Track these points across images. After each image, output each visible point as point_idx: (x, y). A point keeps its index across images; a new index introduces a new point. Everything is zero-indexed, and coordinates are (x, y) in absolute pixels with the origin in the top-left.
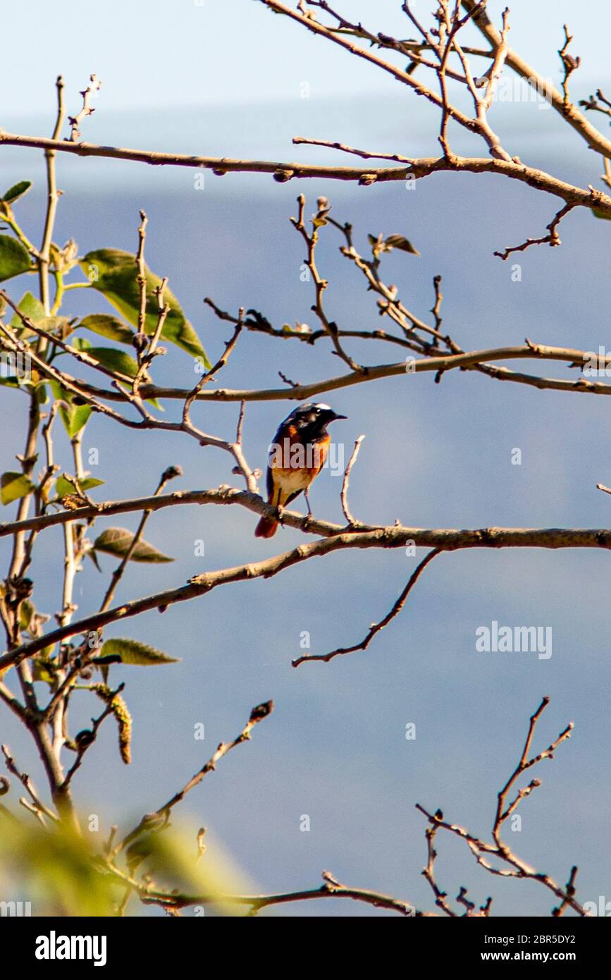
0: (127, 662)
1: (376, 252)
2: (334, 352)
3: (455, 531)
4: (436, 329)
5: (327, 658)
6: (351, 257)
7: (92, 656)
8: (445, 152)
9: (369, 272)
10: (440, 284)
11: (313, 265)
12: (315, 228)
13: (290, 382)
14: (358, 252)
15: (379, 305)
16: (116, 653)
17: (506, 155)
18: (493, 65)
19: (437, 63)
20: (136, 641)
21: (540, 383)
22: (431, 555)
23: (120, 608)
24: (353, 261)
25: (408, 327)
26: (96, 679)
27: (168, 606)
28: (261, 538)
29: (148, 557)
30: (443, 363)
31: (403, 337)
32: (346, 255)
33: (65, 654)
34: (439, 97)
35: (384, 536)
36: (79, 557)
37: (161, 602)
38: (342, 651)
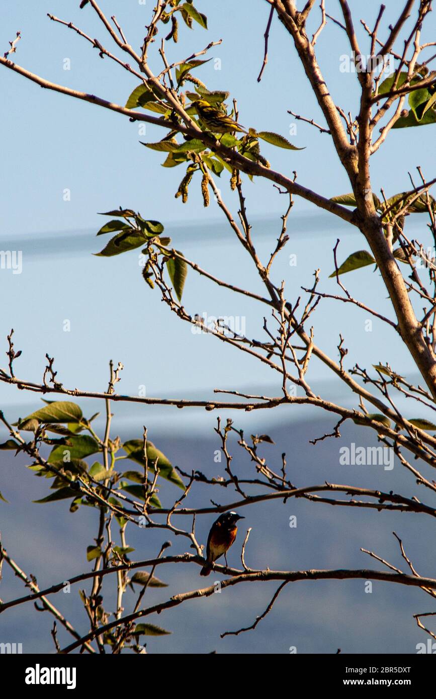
0: (148, 634)
1: (255, 443)
2: (236, 490)
3: (295, 572)
4: (283, 478)
5: (236, 633)
6: (243, 445)
7: (131, 631)
8: (285, 394)
9: (251, 452)
10: (285, 457)
11: (225, 449)
12: (226, 432)
13: (216, 505)
14: (246, 443)
15: (257, 467)
16: (143, 630)
17: (314, 395)
18: (307, 354)
19: (280, 353)
20: (151, 624)
21: (333, 502)
22: (284, 584)
23: (140, 612)
24: (244, 448)
25: (270, 477)
26: (133, 642)
27: (162, 610)
28: (203, 576)
29: (156, 585)
30: (287, 494)
31: (268, 482)
32: (241, 445)
33: (119, 631)
34: (281, 368)
35: (262, 575)
36: (124, 586)
37: (158, 609)
38: (243, 630)
